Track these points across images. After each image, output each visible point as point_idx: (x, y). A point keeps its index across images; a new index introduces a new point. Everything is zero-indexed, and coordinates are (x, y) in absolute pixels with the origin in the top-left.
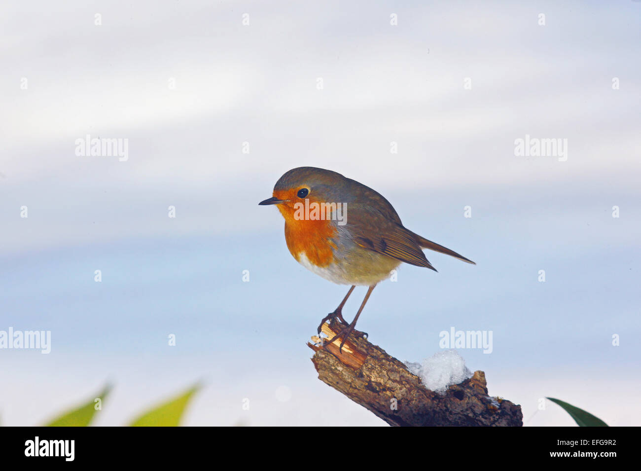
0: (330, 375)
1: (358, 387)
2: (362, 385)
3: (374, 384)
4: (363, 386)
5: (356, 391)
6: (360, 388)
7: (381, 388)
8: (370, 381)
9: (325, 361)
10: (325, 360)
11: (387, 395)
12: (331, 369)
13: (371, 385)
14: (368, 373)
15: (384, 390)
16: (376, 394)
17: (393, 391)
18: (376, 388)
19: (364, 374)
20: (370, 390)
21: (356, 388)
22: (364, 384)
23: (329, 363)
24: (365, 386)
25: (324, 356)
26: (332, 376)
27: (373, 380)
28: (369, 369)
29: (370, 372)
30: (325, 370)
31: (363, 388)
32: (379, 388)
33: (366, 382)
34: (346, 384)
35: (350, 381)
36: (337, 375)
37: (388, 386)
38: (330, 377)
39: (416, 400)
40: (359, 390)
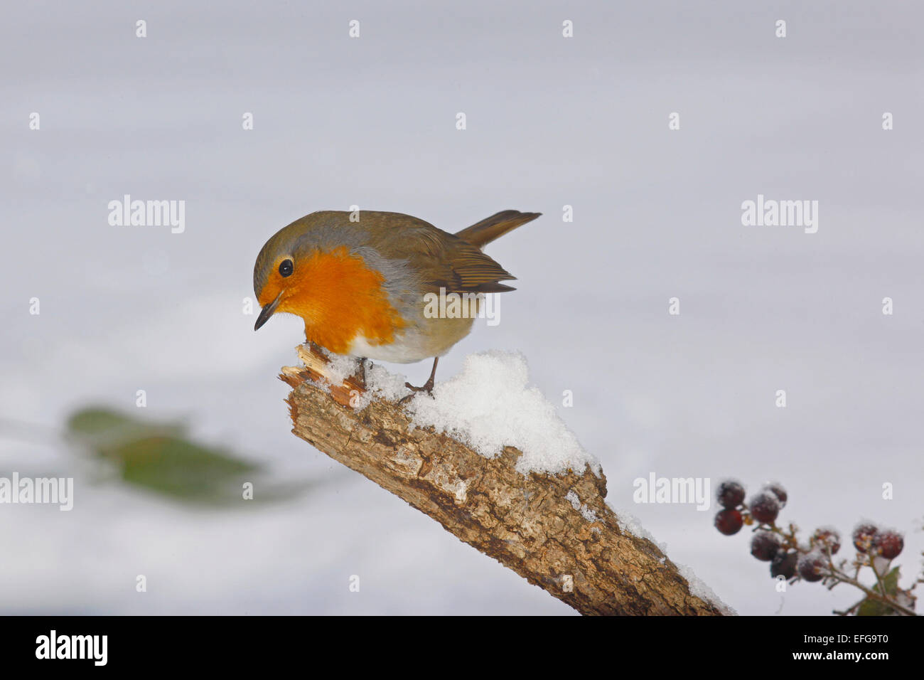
0: (317, 422)
1: (362, 439)
2: (368, 435)
3: (387, 433)
4: (370, 437)
5: (358, 446)
6: (364, 441)
7: (399, 439)
8: (382, 428)
9: (311, 401)
10: (311, 399)
11: (408, 449)
12: (320, 413)
13: (383, 434)
14: (377, 416)
15: (404, 441)
16: (391, 449)
17: (418, 443)
18: (391, 439)
19: (372, 418)
20: (381, 443)
21: (358, 441)
22: (371, 433)
23: (316, 403)
24: (373, 436)
25: (308, 393)
26: (320, 425)
27: (386, 426)
28: (378, 410)
29: (381, 414)
30: (309, 416)
31: (371, 440)
32: (397, 439)
33: (376, 430)
34: (342, 436)
35: (350, 429)
36: (329, 422)
37: (409, 434)
38: (316, 426)
39: (454, 455)
40: (363, 444)
